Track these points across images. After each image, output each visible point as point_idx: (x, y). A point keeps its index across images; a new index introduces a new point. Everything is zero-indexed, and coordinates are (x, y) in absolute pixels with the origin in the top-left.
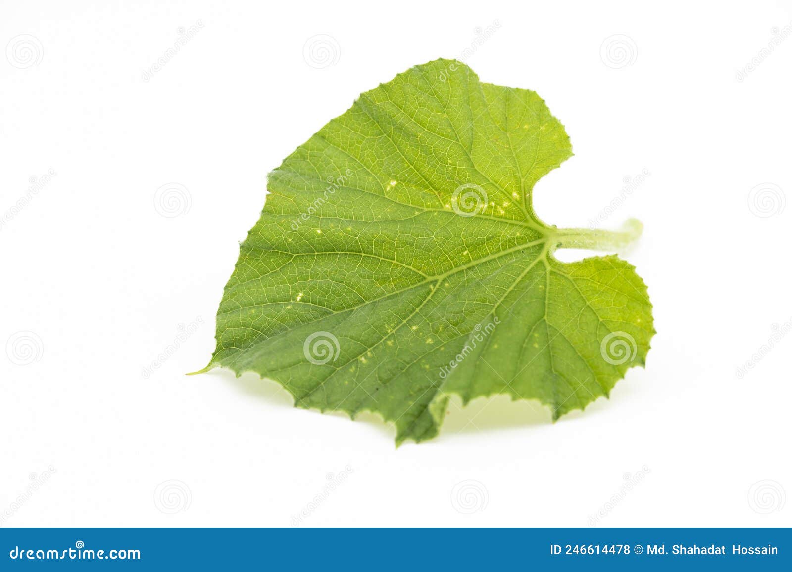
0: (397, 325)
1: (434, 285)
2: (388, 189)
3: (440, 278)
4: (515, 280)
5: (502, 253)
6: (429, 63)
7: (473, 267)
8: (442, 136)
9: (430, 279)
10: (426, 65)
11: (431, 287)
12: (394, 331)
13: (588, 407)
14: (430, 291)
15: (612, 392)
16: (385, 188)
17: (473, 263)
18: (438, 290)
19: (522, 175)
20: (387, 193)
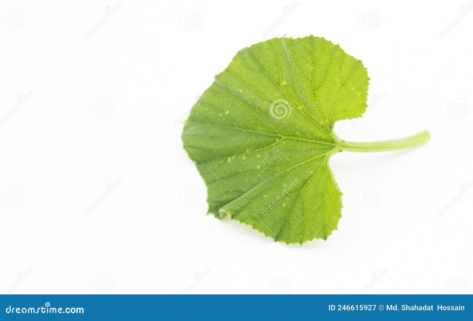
0: (253, 150)
1: (279, 140)
2: (283, 84)
3: (284, 137)
4: (300, 163)
5: (314, 141)
6: (317, 37)
7: (299, 140)
8: (306, 77)
9: (279, 135)
10: (315, 38)
11: (277, 140)
12: (250, 153)
13: (289, 245)
14: (276, 141)
15: (303, 244)
16: (282, 83)
17: (300, 139)
18: (279, 143)
19: (333, 114)
20: (282, 86)
